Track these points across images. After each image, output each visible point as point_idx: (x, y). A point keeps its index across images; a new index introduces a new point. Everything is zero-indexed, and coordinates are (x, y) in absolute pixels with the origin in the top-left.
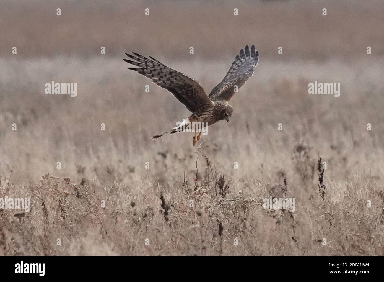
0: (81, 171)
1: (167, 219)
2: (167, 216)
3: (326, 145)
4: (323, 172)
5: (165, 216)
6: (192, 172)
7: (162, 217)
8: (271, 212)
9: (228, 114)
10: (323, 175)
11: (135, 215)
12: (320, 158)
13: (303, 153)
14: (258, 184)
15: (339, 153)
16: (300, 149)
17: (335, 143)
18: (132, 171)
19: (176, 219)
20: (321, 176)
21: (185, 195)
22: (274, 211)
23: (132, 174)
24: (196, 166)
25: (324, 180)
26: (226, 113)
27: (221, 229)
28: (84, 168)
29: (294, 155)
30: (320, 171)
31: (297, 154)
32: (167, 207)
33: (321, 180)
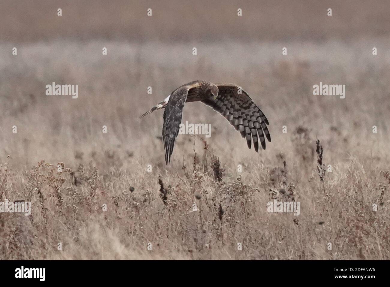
0: (78, 156)
1: (165, 204)
2: (166, 201)
3: (326, 127)
4: (321, 154)
5: (164, 201)
6: (190, 155)
7: (161, 201)
8: (273, 194)
9: (213, 94)
10: (322, 157)
11: (134, 200)
12: (318, 140)
13: (303, 135)
14: (261, 165)
15: (339, 134)
16: (300, 130)
17: (335, 124)
18: (131, 155)
19: (175, 203)
20: (320, 158)
21: (181, 180)
22: (275, 193)
23: (130, 159)
24: (194, 150)
25: (323, 162)
26: (211, 93)
27: (221, 212)
28: (82, 154)
29: (294, 137)
30: (319, 153)
31: (297, 136)
32: (166, 191)
33: (320, 162)
